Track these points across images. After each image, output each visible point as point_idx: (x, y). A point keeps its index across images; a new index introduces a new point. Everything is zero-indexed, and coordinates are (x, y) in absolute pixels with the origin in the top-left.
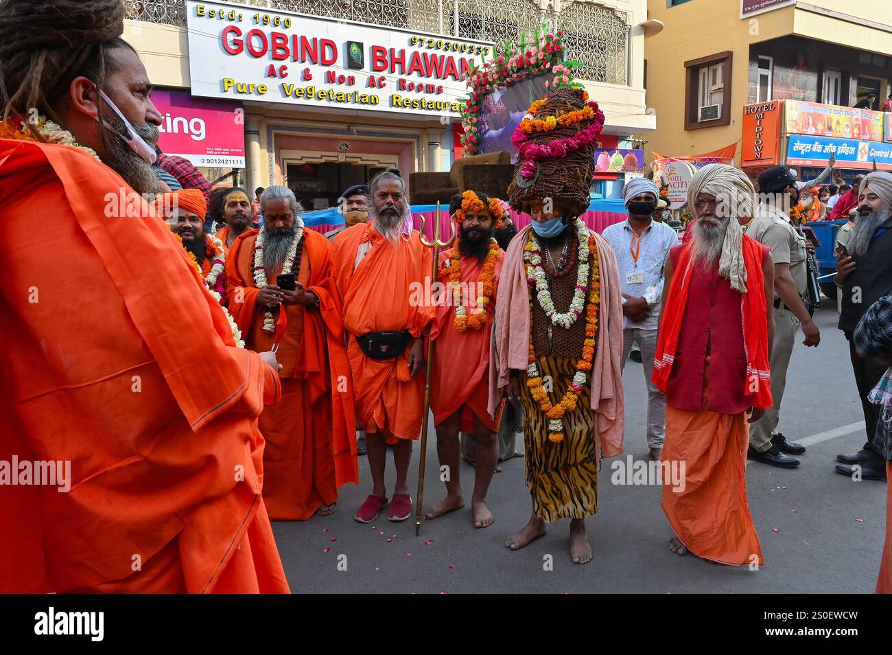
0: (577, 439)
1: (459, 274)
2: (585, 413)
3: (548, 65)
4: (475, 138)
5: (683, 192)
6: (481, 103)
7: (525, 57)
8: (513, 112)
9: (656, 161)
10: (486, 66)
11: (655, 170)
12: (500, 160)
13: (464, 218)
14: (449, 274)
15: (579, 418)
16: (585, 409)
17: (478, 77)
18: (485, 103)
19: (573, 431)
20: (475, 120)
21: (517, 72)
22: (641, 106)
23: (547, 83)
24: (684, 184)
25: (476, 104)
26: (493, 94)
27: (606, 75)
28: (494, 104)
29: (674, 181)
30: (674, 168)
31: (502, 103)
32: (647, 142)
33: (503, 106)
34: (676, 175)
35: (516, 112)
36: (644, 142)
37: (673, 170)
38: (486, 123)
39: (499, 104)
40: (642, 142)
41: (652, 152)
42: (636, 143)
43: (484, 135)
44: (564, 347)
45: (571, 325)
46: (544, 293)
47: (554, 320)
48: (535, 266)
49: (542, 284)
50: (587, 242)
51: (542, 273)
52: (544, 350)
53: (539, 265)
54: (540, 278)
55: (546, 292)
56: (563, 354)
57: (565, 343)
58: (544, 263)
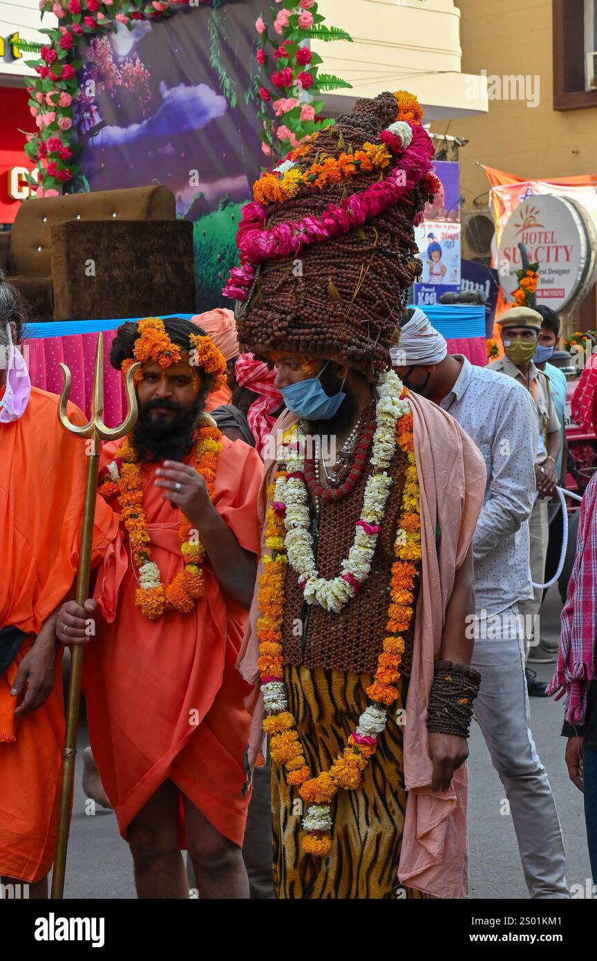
0: (371, 854)
1: (140, 494)
2: (390, 798)
4: (66, 145)
5: (560, 272)
6: (78, 57)
8: (170, 85)
11: (496, 212)
12: (150, 209)
13: (138, 377)
14: (119, 494)
15: (375, 808)
16: (388, 790)
18: (88, 55)
19: (363, 835)
20: (66, 99)
22: (449, 52)
23: (260, 24)
24: (562, 253)
25: (68, 59)
26: (113, 36)
28: (115, 61)
29: (536, 245)
30: (534, 212)
31: (138, 61)
32: (467, 141)
33: (142, 69)
34: (540, 229)
35: (177, 85)
36: (459, 142)
37: (533, 214)
38: (95, 107)
39: (129, 62)
40: (455, 142)
41: (483, 166)
42: (439, 144)
43: (91, 139)
44: (330, 650)
45: (343, 603)
46: (293, 535)
47: (307, 592)
48: (288, 477)
49: (297, 516)
50: (392, 428)
51: (297, 491)
52: (295, 655)
53: (296, 475)
54: (290, 502)
55: (298, 531)
56: (328, 665)
57: (331, 642)
58: (307, 470)
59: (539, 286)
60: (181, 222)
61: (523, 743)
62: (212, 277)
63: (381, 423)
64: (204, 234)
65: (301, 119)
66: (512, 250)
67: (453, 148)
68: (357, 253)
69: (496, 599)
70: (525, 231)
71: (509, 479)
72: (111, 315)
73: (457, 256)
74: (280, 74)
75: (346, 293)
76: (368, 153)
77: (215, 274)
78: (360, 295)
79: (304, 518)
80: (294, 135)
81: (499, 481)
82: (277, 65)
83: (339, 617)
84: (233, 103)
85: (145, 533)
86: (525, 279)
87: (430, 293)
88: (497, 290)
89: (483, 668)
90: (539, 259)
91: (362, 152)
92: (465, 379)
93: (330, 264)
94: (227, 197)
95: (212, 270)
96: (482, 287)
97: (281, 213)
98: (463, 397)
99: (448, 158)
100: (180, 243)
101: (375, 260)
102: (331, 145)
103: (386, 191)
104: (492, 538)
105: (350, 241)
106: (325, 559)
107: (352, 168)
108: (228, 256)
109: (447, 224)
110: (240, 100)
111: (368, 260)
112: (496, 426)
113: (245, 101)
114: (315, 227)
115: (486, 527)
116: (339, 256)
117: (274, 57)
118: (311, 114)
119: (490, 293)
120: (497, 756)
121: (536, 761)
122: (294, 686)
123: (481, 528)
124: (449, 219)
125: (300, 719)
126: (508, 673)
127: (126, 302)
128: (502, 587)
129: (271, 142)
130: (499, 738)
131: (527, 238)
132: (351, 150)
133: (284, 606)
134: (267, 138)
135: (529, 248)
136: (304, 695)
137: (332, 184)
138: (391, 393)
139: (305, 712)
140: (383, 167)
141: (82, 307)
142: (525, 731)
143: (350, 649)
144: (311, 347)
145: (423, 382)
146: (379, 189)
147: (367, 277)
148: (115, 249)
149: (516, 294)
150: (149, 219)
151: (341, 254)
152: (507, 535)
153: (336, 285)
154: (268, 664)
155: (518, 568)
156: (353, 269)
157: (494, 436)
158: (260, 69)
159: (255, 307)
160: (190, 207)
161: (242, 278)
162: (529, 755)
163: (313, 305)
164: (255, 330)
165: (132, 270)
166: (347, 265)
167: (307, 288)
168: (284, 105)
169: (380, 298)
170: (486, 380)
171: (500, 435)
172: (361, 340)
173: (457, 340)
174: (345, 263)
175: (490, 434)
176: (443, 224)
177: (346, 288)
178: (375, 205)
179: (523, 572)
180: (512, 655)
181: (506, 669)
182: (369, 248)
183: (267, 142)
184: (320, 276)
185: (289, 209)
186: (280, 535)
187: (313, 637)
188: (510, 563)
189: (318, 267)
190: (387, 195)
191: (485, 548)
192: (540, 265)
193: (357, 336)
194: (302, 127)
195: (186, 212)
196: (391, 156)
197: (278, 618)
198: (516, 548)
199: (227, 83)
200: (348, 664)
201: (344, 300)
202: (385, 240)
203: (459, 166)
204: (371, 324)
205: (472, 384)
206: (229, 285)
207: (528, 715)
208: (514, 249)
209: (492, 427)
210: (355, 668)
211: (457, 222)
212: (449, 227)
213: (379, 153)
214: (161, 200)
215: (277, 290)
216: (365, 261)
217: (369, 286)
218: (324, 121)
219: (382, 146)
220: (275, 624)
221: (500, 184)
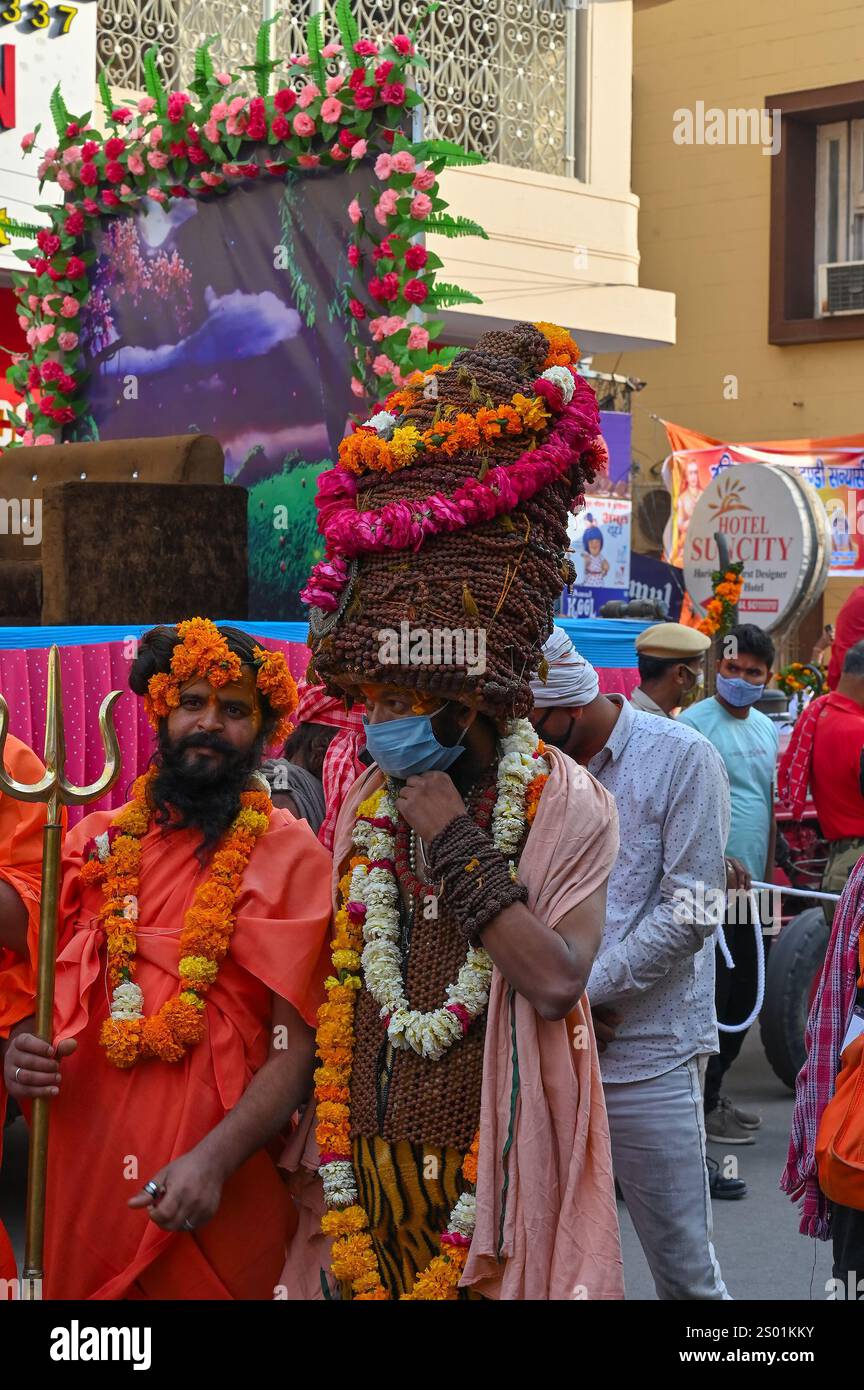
1: (135, 881)
3: (359, 149)
4: (69, 371)
5: (773, 576)
6: (91, 247)
7: (271, 108)
8: (221, 291)
9: (678, 455)
10: (118, 117)
11: (675, 488)
12: (187, 467)
13: (172, 701)
14: (103, 880)
17: (89, 152)
18: (104, 245)
20: (70, 306)
21: (241, 156)
22: (622, 257)
23: (354, 209)
24: (776, 548)
25: (76, 250)
26: (142, 219)
27: (501, 136)
28: (143, 254)
29: (740, 535)
30: (738, 487)
31: (175, 255)
32: (643, 384)
33: (181, 267)
34: (745, 513)
35: (231, 291)
36: (632, 385)
37: (735, 491)
38: (111, 319)
39: (163, 256)
40: (626, 384)
41: (663, 422)
42: (603, 387)
43: (103, 364)
44: (421, 1115)
45: (444, 1048)
46: (374, 948)
47: (393, 1029)
48: (370, 867)
49: (380, 923)
50: (520, 796)
51: (383, 887)
52: (368, 1121)
53: (381, 863)
54: (373, 902)
55: (382, 943)
56: (418, 1137)
57: (423, 1104)
58: (399, 859)
59: (744, 595)
60: (231, 487)
61: (702, 1265)
62: (271, 568)
63: (505, 789)
64: (262, 506)
65: (408, 347)
66: (704, 542)
67: (623, 393)
68: (501, 550)
69: (666, 1050)
70: (724, 515)
71: (687, 875)
72: (126, 619)
73: (625, 547)
74: (382, 281)
75: (485, 607)
76: (518, 409)
77: (276, 564)
78: (505, 610)
79: (392, 926)
80: (397, 369)
81: (673, 877)
82: (377, 269)
83: (437, 1067)
84: (311, 319)
85: (130, 940)
86: (723, 584)
87: (584, 599)
88: (682, 598)
89: (644, 1152)
90: (744, 556)
91: (508, 408)
92: (625, 730)
93: (464, 564)
94: (297, 454)
95: (271, 558)
96: (660, 593)
97: (386, 487)
98: (621, 755)
99: (616, 407)
100: (229, 517)
101: (524, 561)
102: (459, 393)
103: (545, 464)
104: (661, 959)
105: (492, 532)
106: (419, 983)
107: (497, 429)
108: (294, 539)
109: (613, 502)
110: (321, 317)
111: (516, 561)
112: (670, 798)
113: (327, 318)
114: (447, 511)
115: (655, 945)
116: (476, 553)
117: (374, 257)
118: (423, 339)
119: (672, 602)
120: (664, 1282)
121: (721, 1290)
122: (366, 1173)
123: (647, 945)
124: (615, 494)
125: (376, 1219)
126: (680, 1160)
127: (149, 601)
128: (676, 1033)
129: (364, 377)
130: (667, 1255)
131: (726, 525)
132: (490, 402)
133: (354, 1049)
134: (358, 371)
135: (730, 543)
136: (381, 1186)
137: (467, 449)
138: (520, 747)
139: (382, 1211)
140: (537, 429)
141: (84, 606)
142: (705, 1247)
143: (451, 1115)
144: (435, 681)
145: (565, 732)
146: (536, 461)
147: (514, 584)
148: (134, 523)
149: (710, 606)
150: (185, 483)
151: (480, 551)
152: (684, 957)
153: (472, 594)
154: (328, 1135)
155: (699, 1005)
156: (495, 572)
157: (666, 812)
158: (351, 273)
159: (351, 620)
160: (242, 466)
161: (332, 578)
162: (711, 1282)
163: (439, 621)
164: (352, 654)
165: (158, 555)
166: (487, 567)
167: (431, 596)
168: (386, 325)
169: (530, 615)
170: (655, 731)
171: (675, 811)
172: (502, 673)
173: (623, 670)
174: (485, 563)
175: (660, 809)
176: (606, 501)
177: (485, 598)
178: (531, 483)
179: (705, 1012)
180: (688, 1133)
181: (678, 1154)
182: (519, 543)
183: (359, 378)
184: (449, 580)
185: (401, 482)
186: (352, 949)
187: (398, 1096)
188: (688, 997)
189: (446, 567)
190: (546, 469)
191: (651, 975)
192: (745, 564)
193: (498, 668)
194: (410, 358)
195: (237, 473)
196: (550, 415)
197: (344, 1067)
198: (696, 975)
199: (303, 291)
200: (448, 1136)
201: (483, 616)
202: (538, 532)
203: (632, 419)
204: (515, 650)
205: (635, 737)
206: (313, 587)
207: (710, 1222)
208: (708, 540)
209: (663, 799)
210: (457, 1143)
211: (627, 499)
212: (615, 506)
213: (535, 410)
214: (202, 454)
215: (386, 598)
216: (511, 563)
217: (516, 597)
218: (442, 351)
219: (537, 401)
220: (341, 1076)
221: (684, 447)
